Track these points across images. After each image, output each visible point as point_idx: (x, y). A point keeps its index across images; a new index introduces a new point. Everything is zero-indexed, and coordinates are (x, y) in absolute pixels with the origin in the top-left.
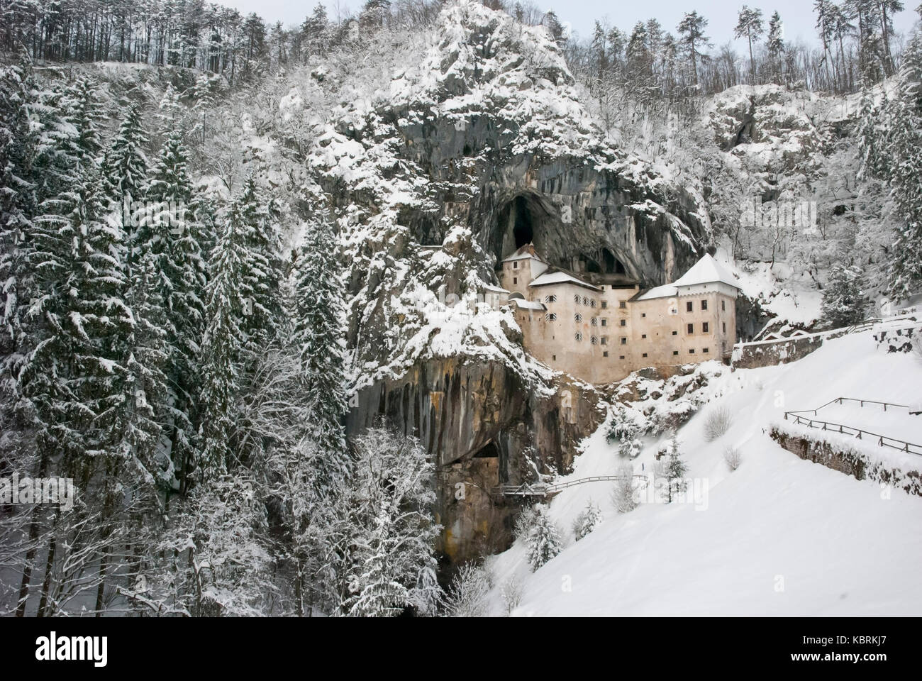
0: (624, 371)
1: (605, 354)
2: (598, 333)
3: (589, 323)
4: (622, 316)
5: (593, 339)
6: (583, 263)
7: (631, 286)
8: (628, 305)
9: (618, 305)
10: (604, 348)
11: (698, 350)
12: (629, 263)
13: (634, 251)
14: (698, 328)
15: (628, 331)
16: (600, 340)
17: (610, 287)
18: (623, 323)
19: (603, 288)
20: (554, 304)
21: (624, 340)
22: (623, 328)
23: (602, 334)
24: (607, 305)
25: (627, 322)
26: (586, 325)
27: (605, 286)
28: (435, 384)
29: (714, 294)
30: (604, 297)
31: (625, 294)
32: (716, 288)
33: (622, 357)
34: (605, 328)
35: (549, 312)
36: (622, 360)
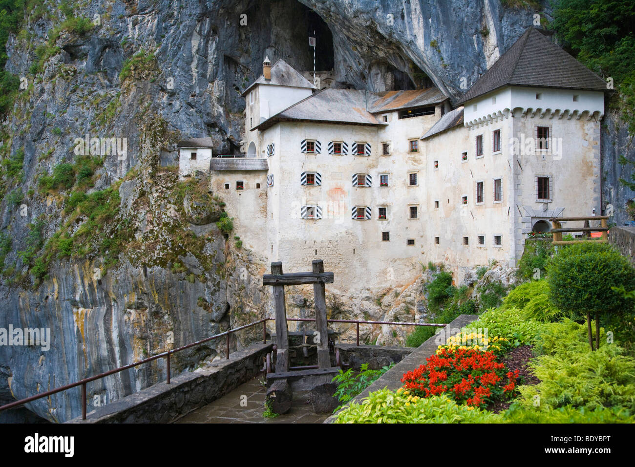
0: (414, 266)
1: (386, 236)
2: (373, 199)
3: (348, 185)
4: (411, 167)
5: (360, 213)
6: (389, 76)
7: (428, 110)
8: (421, 145)
9: (407, 146)
10: (383, 226)
11: (489, 240)
12: (427, 68)
13: (420, 42)
14: (489, 191)
15: (420, 195)
16: (376, 212)
17: (396, 115)
18: (413, 180)
19: (386, 119)
20: (273, 157)
21: (414, 211)
22: (413, 189)
23: (380, 201)
24: (391, 149)
25: (419, 179)
26: (338, 189)
27: (387, 114)
28: (77, 298)
29: (510, 115)
30: (386, 135)
31: (419, 126)
32: (506, 101)
33: (411, 242)
34: (385, 189)
35: (269, 173)
36: (411, 247)
